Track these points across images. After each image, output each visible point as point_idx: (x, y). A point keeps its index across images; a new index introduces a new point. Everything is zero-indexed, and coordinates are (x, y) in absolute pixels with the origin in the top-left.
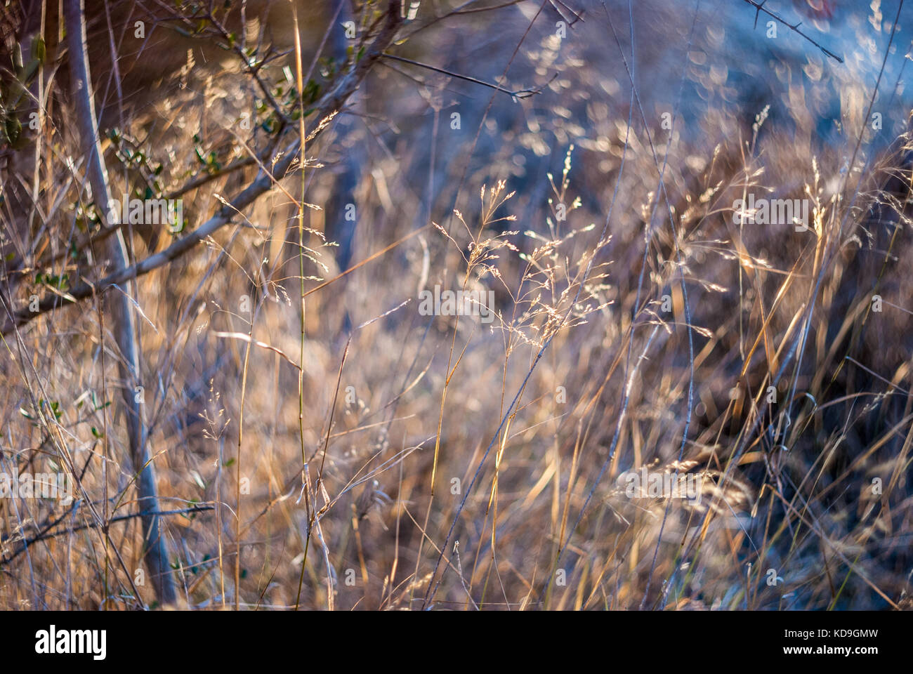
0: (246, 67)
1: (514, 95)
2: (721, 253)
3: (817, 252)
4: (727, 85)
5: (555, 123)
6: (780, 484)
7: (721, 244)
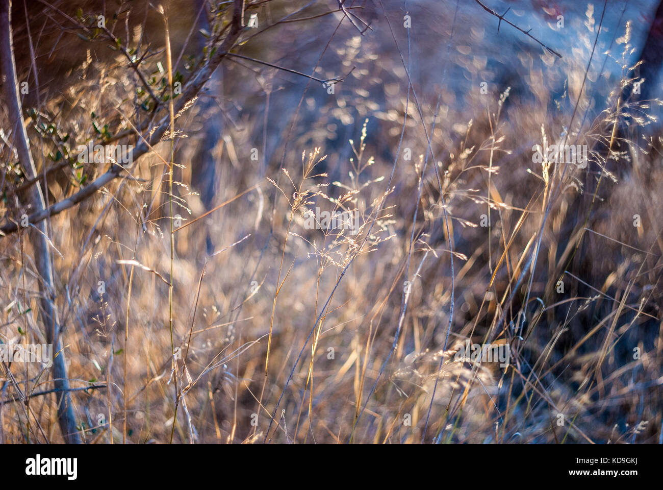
0: (130, 63)
1: (323, 82)
2: (473, 199)
3: (545, 194)
4: (487, 69)
5: (357, 101)
6: (518, 364)
7: (473, 192)
